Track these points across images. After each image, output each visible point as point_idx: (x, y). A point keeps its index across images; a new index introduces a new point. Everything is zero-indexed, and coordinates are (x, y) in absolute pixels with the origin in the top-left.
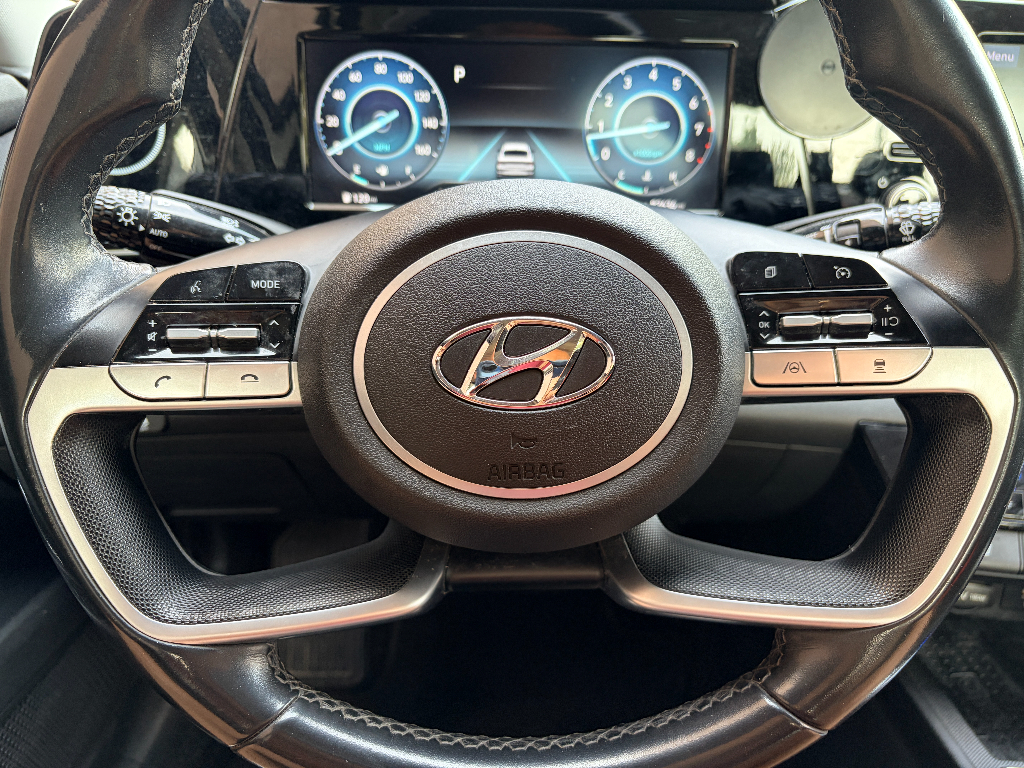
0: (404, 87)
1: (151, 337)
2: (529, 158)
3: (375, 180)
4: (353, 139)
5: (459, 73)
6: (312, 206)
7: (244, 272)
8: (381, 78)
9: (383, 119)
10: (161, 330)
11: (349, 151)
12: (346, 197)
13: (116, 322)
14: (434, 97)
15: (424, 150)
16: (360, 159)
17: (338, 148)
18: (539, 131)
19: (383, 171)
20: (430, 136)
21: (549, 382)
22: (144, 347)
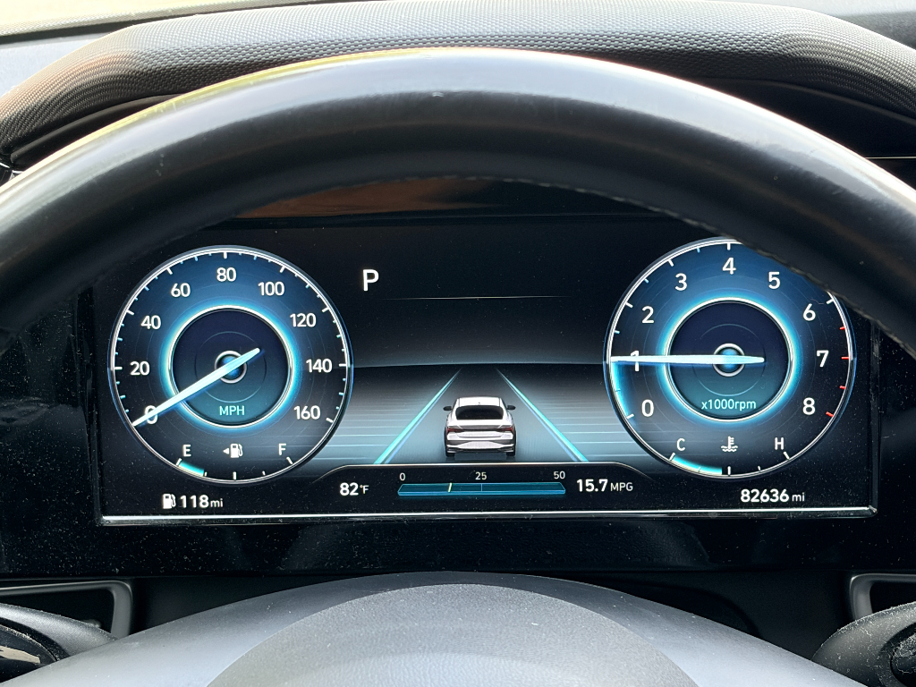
0: (270, 302)
2: (506, 420)
3: (220, 468)
4: (177, 398)
8: (227, 290)
11: (169, 417)
14: (324, 319)
16: (193, 432)
19: (235, 452)
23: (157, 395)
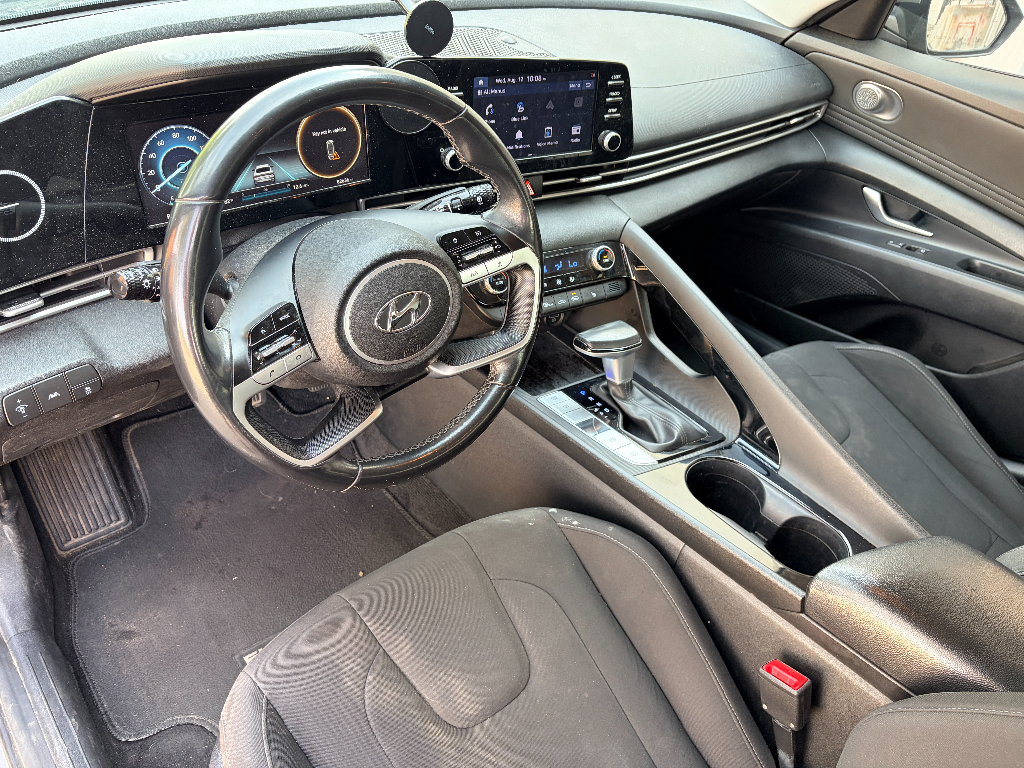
0: (192, 143)
1: (259, 359)
2: (271, 171)
4: (166, 181)
6: (150, 226)
7: (275, 317)
9: (183, 165)
16: (173, 192)
17: (158, 188)
18: (272, 155)
22: (259, 364)
23: (159, 181)
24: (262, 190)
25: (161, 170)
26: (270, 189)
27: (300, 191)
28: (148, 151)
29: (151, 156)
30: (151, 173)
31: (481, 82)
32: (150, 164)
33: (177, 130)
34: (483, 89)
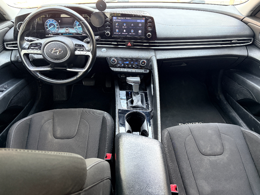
0: (54, 23)
1: (30, 48)
2: (69, 30)
4: (49, 29)
5: (60, 21)
6: (46, 36)
7: (37, 43)
8: (51, 22)
9: (52, 26)
10: (30, 47)
11: (49, 30)
12: (50, 35)
13: (27, 47)
14: (57, 24)
15: (57, 29)
16: (50, 31)
17: (48, 29)
18: (69, 27)
19: (53, 32)
20: (58, 28)
21: (58, 52)
22: (29, 49)
23: (48, 28)
24: (67, 33)
25: (48, 26)
26: (68, 33)
27: (74, 35)
28: (46, 23)
29: (47, 24)
30: (47, 27)
31: (115, 18)
32: (46, 25)
33: (51, 20)
34: (115, 19)
